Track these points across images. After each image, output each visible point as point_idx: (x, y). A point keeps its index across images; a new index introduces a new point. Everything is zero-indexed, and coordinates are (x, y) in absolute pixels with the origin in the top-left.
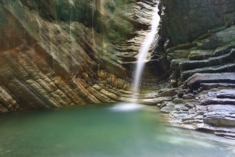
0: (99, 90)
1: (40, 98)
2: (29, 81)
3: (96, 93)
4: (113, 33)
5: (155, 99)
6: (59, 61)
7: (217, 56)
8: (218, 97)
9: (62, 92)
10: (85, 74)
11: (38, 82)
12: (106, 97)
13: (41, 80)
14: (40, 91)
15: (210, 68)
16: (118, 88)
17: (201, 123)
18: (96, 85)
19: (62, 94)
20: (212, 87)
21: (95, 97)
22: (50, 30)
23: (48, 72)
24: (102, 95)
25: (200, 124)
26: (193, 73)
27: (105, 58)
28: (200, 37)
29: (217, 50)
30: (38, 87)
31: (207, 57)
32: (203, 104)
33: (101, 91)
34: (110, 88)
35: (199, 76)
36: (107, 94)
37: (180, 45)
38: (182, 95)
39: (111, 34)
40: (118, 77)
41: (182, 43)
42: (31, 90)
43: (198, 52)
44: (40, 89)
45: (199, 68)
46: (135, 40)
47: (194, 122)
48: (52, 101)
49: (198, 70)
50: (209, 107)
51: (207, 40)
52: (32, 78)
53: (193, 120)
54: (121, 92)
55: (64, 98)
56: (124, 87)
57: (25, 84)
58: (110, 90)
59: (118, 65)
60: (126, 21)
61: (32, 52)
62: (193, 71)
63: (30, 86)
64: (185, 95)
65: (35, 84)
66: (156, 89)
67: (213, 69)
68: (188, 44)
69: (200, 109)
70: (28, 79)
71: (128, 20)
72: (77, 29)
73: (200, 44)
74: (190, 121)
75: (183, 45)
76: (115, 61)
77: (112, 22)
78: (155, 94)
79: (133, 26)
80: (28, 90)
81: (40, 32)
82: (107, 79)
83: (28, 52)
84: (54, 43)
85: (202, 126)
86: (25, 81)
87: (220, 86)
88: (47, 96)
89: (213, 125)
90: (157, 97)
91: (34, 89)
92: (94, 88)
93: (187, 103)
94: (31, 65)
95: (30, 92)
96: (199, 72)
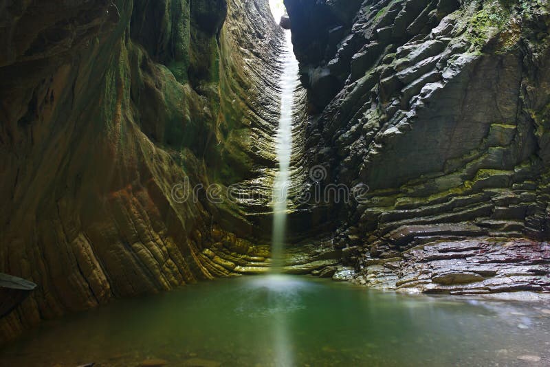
0: (211, 258)
1: (147, 275)
2: (137, 245)
3: (209, 263)
4: (226, 169)
5: (307, 264)
6: (176, 210)
7: (432, 205)
8: (440, 251)
9: (173, 264)
10: (198, 231)
11: (149, 247)
12: (223, 269)
13: (152, 243)
14: (151, 262)
15: (422, 219)
16: (238, 253)
17: (428, 283)
18: (207, 250)
19: (174, 267)
20: (429, 240)
21: (208, 269)
22: (164, 158)
23: (161, 229)
24: (216, 265)
25: (428, 285)
26: (400, 225)
27: (221, 206)
28: (409, 183)
29: (431, 199)
30: (148, 255)
31: (418, 206)
32: (423, 261)
33: (214, 260)
34: (226, 254)
35: (407, 228)
36: (223, 263)
37: (380, 192)
38: (380, 253)
39: (224, 171)
40: (238, 236)
41: (382, 189)
42: (138, 263)
43: (408, 200)
44: (151, 260)
45: (407, 218)
46: (261, 181)
47: (420, 283)
48: (163, 279)
49: (406, 221)
50: (433, 263)
51: (422, 187)
52: (140, 240)
53: (417, 282)
54: (244, 259)
55: (175, 274)
56: (249, 251)
57: (130, 251)
58: (226, 256)
59: (240, 217)
60: (243, 153)
61: (145, 194)
62: (400, 223)
63: (137, 255)
64: (384, 254)
65: (144, 251)
66: (300, 250)
67: (427, 220)
68: (390, 190)
69: (420, 268)
70: (135, 242)
71: (246, 152)
72: (191, 160)
73: (411, 191)
74: (412, 283)
75: (385, 191)
76: (236, 211)
77: (226, 152)
78: (303, 257)
79: (253, 162)
80: (134, 261)
81: (154, 160)
82: (224, 239)
83: (140, 193)
84: (168, 181)
85: (431, 286)
86: (130, 246)
87: (439, 238)
88: (158, 271)
89: (443, 284)
90: (309, 261)
91: (142, 260)
92: (206, 255)
93: (389, 263)
94: (143, 217)
95: (135, 265)
96: (407, 224)
